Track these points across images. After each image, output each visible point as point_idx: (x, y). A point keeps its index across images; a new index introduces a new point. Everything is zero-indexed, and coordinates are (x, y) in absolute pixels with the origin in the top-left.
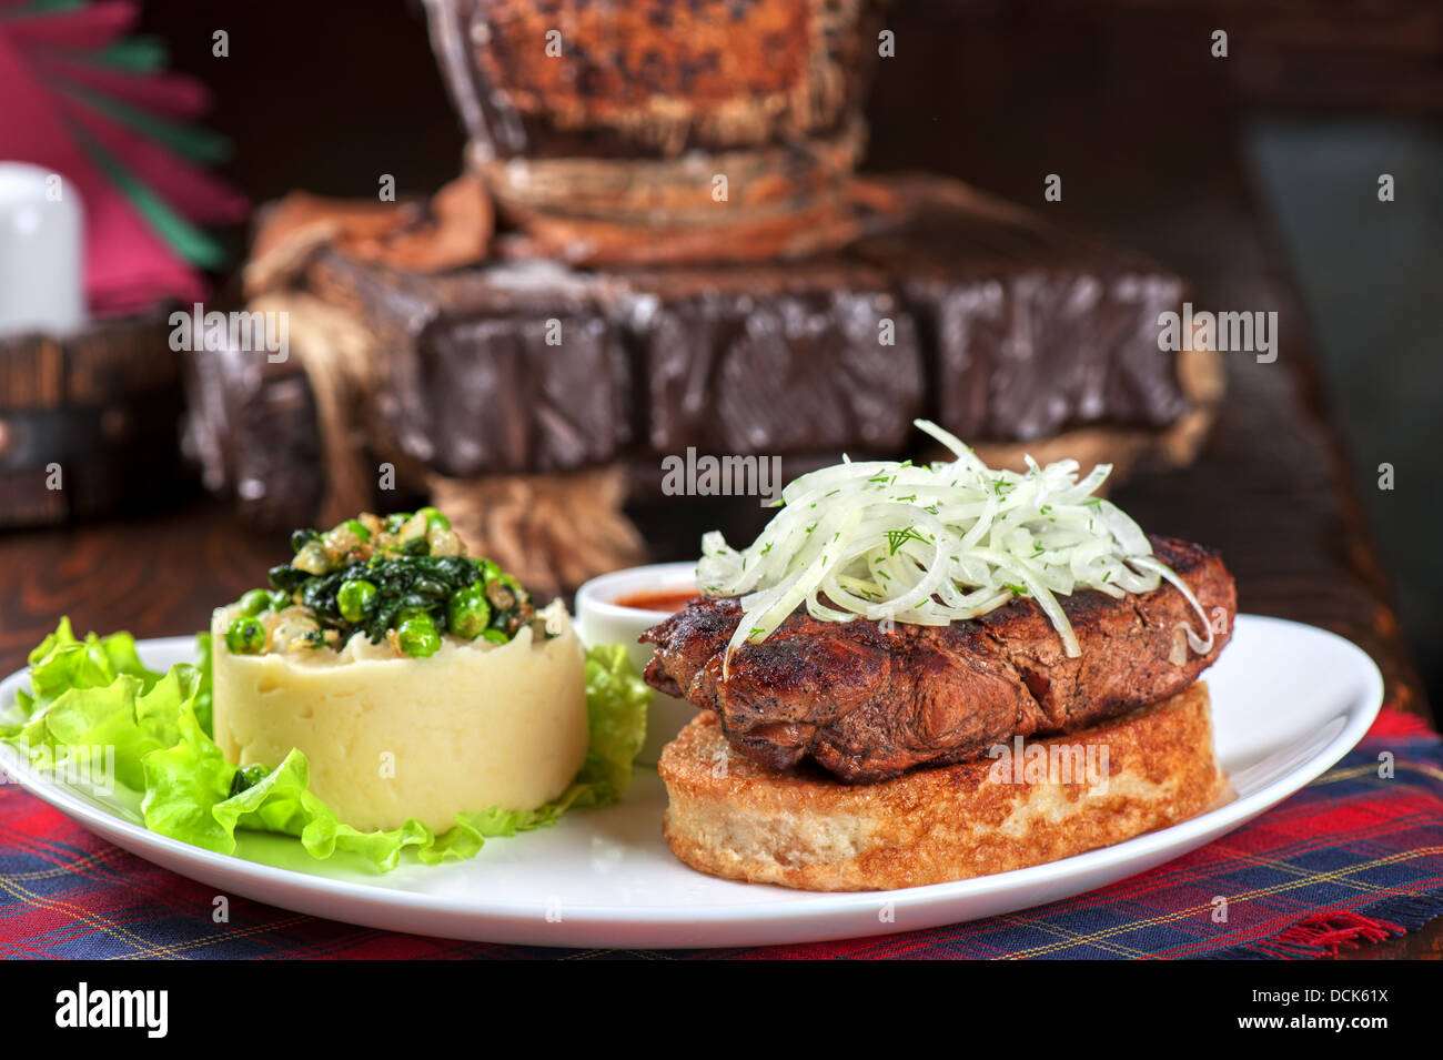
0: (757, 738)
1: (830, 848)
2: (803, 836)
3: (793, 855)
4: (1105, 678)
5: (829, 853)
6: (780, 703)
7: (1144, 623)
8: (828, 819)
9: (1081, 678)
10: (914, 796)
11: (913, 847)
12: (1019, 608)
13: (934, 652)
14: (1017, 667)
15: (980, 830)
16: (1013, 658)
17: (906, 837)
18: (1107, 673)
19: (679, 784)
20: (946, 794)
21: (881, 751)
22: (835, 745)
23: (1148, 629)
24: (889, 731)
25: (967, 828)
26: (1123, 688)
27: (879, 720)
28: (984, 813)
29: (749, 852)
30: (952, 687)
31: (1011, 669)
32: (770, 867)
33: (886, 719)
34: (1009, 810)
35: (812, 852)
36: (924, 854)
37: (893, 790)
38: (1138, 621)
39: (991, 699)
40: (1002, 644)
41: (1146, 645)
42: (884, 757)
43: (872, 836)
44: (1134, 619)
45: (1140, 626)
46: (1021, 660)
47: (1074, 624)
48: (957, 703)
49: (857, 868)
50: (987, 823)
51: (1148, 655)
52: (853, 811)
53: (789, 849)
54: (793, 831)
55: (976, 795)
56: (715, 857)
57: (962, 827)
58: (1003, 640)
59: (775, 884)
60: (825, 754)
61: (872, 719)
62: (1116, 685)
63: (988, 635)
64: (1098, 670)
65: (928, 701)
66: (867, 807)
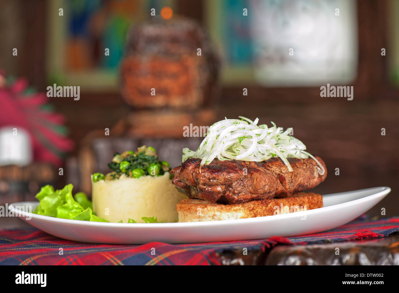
4: (299, 178)
8: (229, 214)
9: (293, 178)
10: (252, 206)
12: (275, 159)
13: (255, 168)
20: (260, 207)
23: (307, 167)
24: (245, 188)
26: (303, 182)
28: (270, 213)
31: (274, 174)
33: (244, 185)
37: (246, 205)
38: (305, 165)
42: (244, 195)
46: (277, 172)
48: (263, 181)
51: (309, 173)
52: (236, 211)
55: (268, 208)
58: (272, 166)
60: (228, 195)
61: (240, 184)
63: (268, 165)
64: (297, 176)
65: (255, 180)
66: (240, 209)
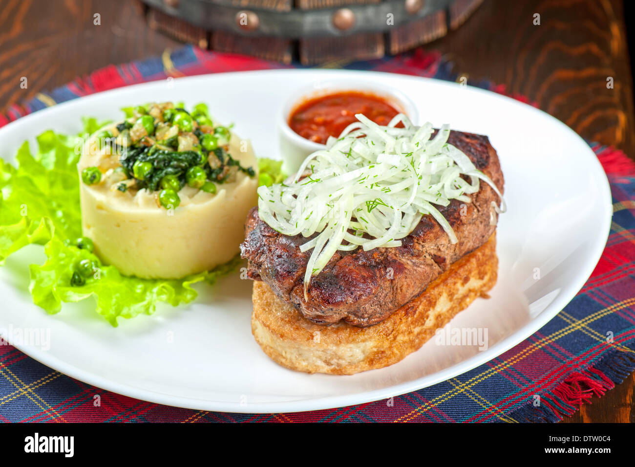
0: (320, 320)
1: (352, 356)
2: (339, 353)
3: (334, 361)
4: (466, 245)
5: (352, 358)
6: (334, 309)
7: (478, 211)
8: (351, 345)
10: (391, 328)
11: (390, 348)
12: (427, 224)
13: (395, 261)
14: (430, 254)
15: (417, 330)
16: (428, 252)
17: (386, 344)
18: (467, 242)
19: (272, 332)
20: (404, 321)
21: (378, 315)
22: (356, 315)
23: (480, 213)
24: (381, 306)
25: (412, 333)
26: (473, 246)
27: (376, 303)
28: (418, 323)
29: (311, 361)
30: (408, 280)
31: (428, 257)
32: (323, 368)
33: (380, 302)
34: (427, 317)
35: (344, 359)
36: (395, 350)
37: (381, 327)
38: (476, 210)
39: (423, 278)
40: (423, 246)
41: (481, 222)
42: (379, 317)
43: (372, 348)
44: (474, 209)
45: (477, 213)
46: (433, 252)
47: (452, 224)
48: (411, 287)
49: (367, 365)
50: (420, 326)
51: (482, 226)
52: (364, 341)
53: (332, 359)
54: (334, 352)
55: (415, 316)
56: (293, 363)
57: (410, 333)
59: (325, 374)
60: (352, 321)
61: (373, 303)
62: (470, 246)
63: (417, 243)
64: (463, 243)
65: (399, 291)
66: (371, 338)
